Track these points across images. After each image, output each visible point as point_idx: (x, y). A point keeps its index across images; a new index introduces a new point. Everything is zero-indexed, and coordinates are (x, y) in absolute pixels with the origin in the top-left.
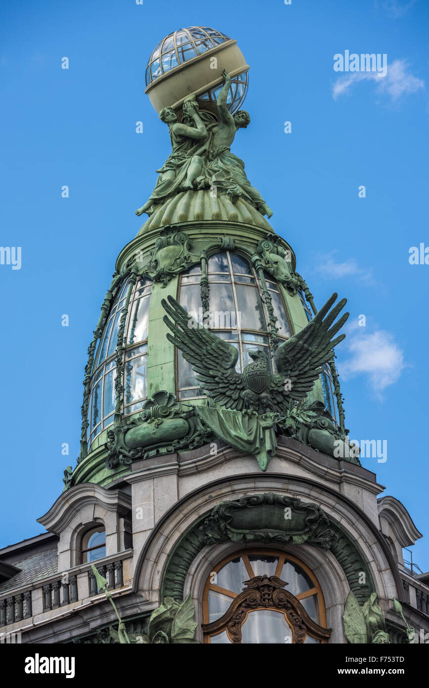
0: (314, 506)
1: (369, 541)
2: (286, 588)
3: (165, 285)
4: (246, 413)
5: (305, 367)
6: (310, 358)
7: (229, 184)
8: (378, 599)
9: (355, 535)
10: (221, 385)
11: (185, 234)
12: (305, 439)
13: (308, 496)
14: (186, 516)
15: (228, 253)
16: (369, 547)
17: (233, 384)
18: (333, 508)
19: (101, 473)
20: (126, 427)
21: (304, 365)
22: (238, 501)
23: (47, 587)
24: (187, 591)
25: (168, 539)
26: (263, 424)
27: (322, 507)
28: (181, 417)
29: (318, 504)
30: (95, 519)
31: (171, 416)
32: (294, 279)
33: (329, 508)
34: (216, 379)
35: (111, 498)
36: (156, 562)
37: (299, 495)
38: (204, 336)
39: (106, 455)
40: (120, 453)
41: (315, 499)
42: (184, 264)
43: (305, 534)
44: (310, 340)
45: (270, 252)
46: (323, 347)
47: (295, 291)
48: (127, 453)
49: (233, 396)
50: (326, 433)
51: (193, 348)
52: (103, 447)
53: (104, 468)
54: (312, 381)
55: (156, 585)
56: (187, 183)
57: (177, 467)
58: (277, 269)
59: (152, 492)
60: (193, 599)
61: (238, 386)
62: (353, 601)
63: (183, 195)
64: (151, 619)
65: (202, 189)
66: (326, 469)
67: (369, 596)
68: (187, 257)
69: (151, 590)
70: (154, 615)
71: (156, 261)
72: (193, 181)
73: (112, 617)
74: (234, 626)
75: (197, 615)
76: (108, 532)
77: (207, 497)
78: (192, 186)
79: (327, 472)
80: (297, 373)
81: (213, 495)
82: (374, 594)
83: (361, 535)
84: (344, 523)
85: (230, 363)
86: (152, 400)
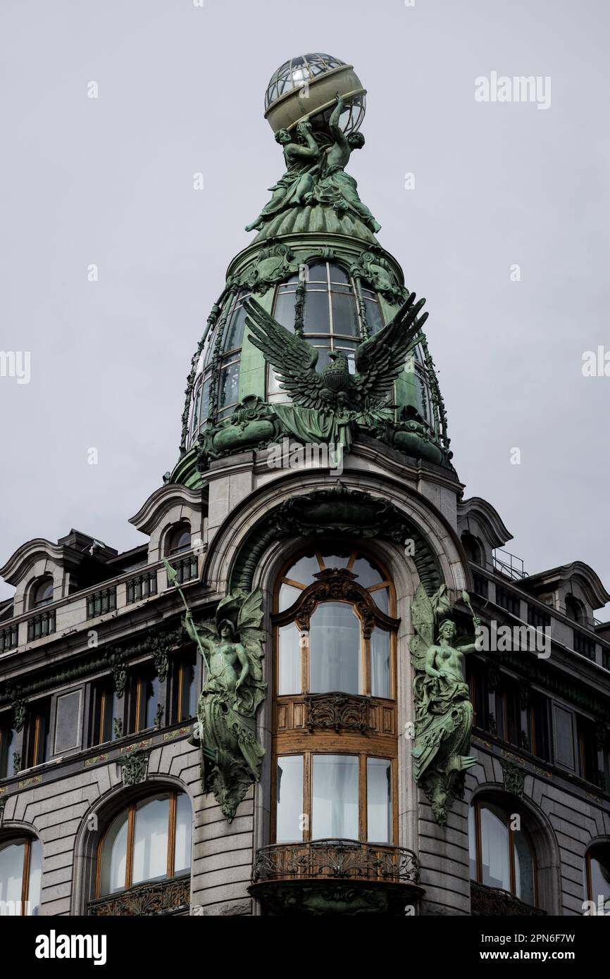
0: (383, 500)
1: (440, 535)
2: (356, 580)
3: (263, 294)
4: (322, 412)
5: (384, 367)
6: (389, 358)
7: (335, 199)
8: (446, 590)
9: (426, 529)
10: (299, 385)
11: (286, 246)
12: (391, 440)
13: (380, 491)
14: (256, 511)
15: (327, 264)
16: (440, 540)
17: (312, 384)
18: (404, 502)
19: (193, 477)
20: (214, 430)
21: (384, 364)
22: (307, 495)
23: (130, 582)
24: (256, 582)
25: (237, 532)
26: (340, 421)
27: (394, 502)
28: (267, 419)
29: (389, 499)
30: (183, 519)
31: (257, 419)
32: (393, 289)
33: (400, 503)
34: (295, 379)
35: (195, 498)
36: (225, 554)
37: (370, 490)
38: (285, 337)
39: (195, 459)
40: (209, 455)
41: (386, 493)
42: (282, 274)
43: (375, 528)
44: (390, 340)
45: (371, 263)
46: (403, 346)
47: (394, 300)
48: (215, 455)
49: (312, 396)
50: (414, 435)
51: (274, 349)
52: (194, 451)
53: (195, 471)
54: (392, 381)
55: (224, 576)
56: (296, 199)
57: (252, 464)
58: (377, 279)
59: (228, 489)
60: (261, 590)
61: (317, 386)
62: (423, 593)
63: (292, 211)
64: (218, 608)
65: (309, 204)
66: (402, 467)
67: (439, 587)
68: (286, 268)
69: (218, 580)
70: (221, 605)
71: (257, 272)
72: (301, 198)
73: (183, 608)
74: (301, 617)
75: (265, 606)
76: (193, 530)
77: (277, 492)
78: (298, 201)
79: (403, 469)
80: (376, 372)
81: (284, 489)
82: (443, 585)
83: (432, 530)
84: (415, 517)
85: (310, 363)
86: (242, 404)
